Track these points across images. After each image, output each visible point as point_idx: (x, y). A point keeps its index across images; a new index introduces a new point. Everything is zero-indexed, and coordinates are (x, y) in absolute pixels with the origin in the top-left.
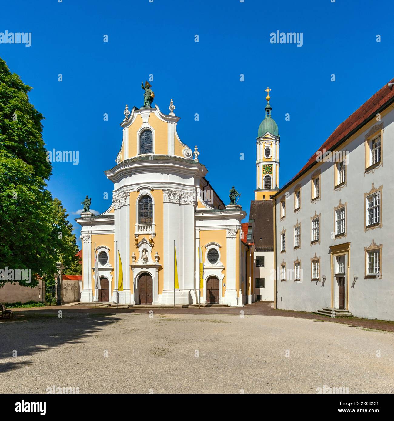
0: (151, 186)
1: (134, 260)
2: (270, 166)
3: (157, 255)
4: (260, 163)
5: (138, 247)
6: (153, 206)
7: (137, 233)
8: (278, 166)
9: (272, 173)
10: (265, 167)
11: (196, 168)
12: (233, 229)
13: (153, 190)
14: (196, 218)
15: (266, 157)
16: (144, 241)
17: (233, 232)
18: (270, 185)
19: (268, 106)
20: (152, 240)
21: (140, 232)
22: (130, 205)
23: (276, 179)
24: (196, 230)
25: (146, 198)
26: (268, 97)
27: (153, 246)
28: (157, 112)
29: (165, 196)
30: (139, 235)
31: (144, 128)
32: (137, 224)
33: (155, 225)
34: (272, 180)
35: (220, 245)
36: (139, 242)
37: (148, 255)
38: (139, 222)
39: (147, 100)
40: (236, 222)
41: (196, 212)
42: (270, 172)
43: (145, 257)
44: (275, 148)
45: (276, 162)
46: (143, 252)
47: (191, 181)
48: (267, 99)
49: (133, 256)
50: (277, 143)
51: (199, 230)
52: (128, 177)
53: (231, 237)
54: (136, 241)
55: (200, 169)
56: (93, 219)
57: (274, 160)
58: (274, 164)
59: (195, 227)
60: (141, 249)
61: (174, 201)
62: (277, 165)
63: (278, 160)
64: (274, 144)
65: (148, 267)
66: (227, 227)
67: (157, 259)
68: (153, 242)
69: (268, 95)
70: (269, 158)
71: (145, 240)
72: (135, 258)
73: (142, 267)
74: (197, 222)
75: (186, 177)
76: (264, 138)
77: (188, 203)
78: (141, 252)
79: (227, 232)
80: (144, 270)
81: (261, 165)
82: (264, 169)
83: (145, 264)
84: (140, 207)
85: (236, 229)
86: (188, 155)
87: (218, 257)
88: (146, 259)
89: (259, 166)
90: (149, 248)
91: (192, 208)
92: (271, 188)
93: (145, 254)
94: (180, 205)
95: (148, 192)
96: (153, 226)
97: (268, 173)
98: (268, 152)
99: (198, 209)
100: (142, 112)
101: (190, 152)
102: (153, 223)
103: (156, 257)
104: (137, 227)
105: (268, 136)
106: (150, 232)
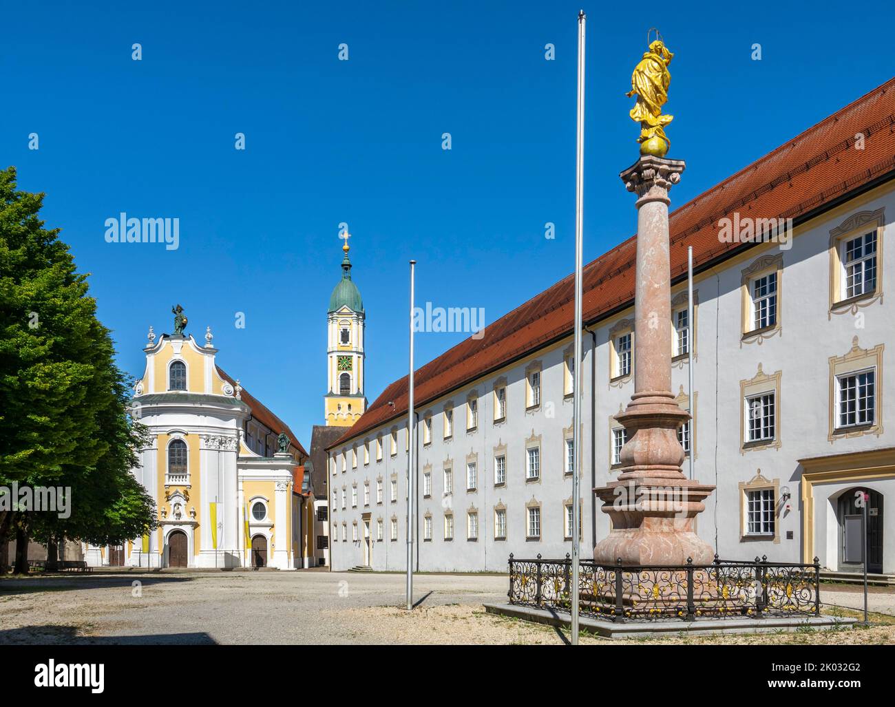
0: (185, 429)
1: (163, 515)
2: (349, 358)
3: (192, 510)
4: (333, 352)
5: (168, 500)
6: (188, 452)
7: (167, 483)
8: (361, 359)
9: (351, 370)
10: (341, 359)
11: (238, 409)
12: (282, 480)
13: (187, 434)
14: (239, 467)
15: (342, 344)
16: (176, 494)
17: (282, 484)
18: (349, 389)
19: (346, 261)
20: (186, 493)
21: (171, 483)
22: (157, 449)
23: (358, 379)
24: (239, 480)
25: (179, 442)
26: (346, 247)
27: (187, 500)
28: (191, 343)
29: (202, 441)
30: (170, 486)
31: (175, 359)
32: (167, 472)
33: (190, 475)
34: (351, 381)
35: (268, 499)
36: (170, 494)
37: (182, 510)
38: (170, 472)
39: (179, 326)
40: (286, 473)
41: (238, 458)
42: (349, 367)
43: (177, 512)
44: (355, 330)
45: (357, 353)
46: (175, 506)
47: (232, 424)
48: (344, 250)
49: (163, 510)
50: (360, 322)
51: (242, 480)
52: (155, 416)
53: (281, 490)
54: (166, 493)
55: (243, 409)
57: (354, 350)
58: (355, 356)
59: (238, 476)
60: (173, 502)
61: (213, 448)
62: (359, 357)
63: (361, 349)
64: (354, 324)
65: (181, 524)
66: (276, 478)
67: (192, 515)
68: (187, 494)
69: (346, 244)
70: (346, 345)
71: (177, 492)
72: (165, 513)
73: (174, 524)
74: (240, 470)
75: (226, 419)
76: (339, 313)
77: (229, 448)
78: (172, 507)
79: (276, 484)
80: (177, 527)
81: (335, 355)
82: (339, 362)
83: (178, 521)
84: (172, 453)
85: (286, 480)
86: (229, 392)
87: (265, 513)
88: (179, 515)
89: (331, 357)
90: (183, 502)
91: (234, 455)
92: (351, 393)
93: (178, 508)
94: (219, 451)
95: (182, 436)
96: (188, 476)
97: (346, 369)
98: (345, 336)
99: (240, 455)
100: (172, 341)
101: (231, 389)
102: (188, 473)
103: (191, 513)
104: (167, 476)
105: (345, 311)
106: (184, 483)
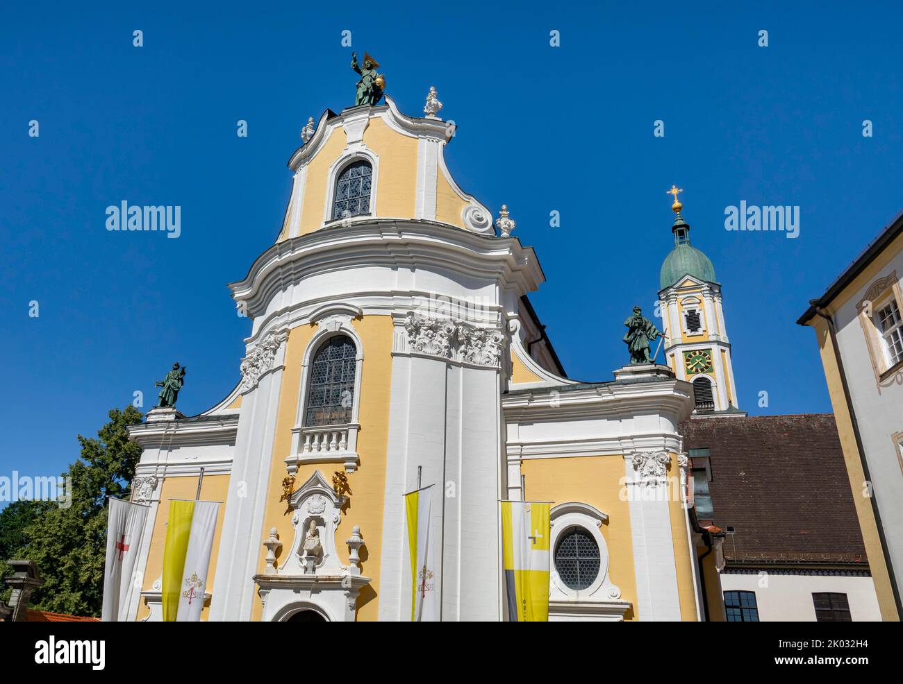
0: (357, 303)
1: (271, 555)
2: (706, 353)
3: (356, 539)
4: (674, 346)
5: (291, 509)
6: (358, 364)
7: (293, 456)
8: (727, 354)
9: (712, 371)
10: (690, 356)
11: (504, 252)
12: (649, 450)
13: (359, 317)
14: (509, 416)
15: (689, 332)
16: (315, 484)
17: (651, 463)
18: (712, 402)
19: (679, 222)
20: (341, 480)
21: (305, 455)
22: (283, 368)
23: (727, 387)
24: (509, 458)
25: (339, 342)
26: (677, 204)
27: (344, 506)
28: (388, 116)
29: (401, 333)
30: (300, 463)
31: (350, 155)
32: (299, 425)
33: (359, 429)
34: (714, 390)
35: (603, 511)
36: (296, 487)
37: (327, 539)
38: (306, 422)
39: (365, 94)
40: (659, 425)
41: (505, 393)
42: (707, 367)
43: (311, 544)
44: (711, 312)
45: (719, 343)
46: (307, 527)
47: (489, 296)
48: (675, 209)
49: (273, 539)
50: (716, 299)
51: (518, 457)
52: (290, 288)
53: (646, 479)
54: (287, 483)
55: (519, 259)
56: (177, 427)
57: (714, 338)
58: (715, 349)
59: (505, 445)
60: (302, 514)
61: (428, 351)
62: (723, 351)
63: (723, 337)
64: (707, 301)
65: (318, 585)
66: (627, 444)
67: (354, 555)
68: (346, 488)
69: (676, 201)
70: (697, 333)
71: (317, 480)
72: (278, 551)
73: (297, 585)
74: (512, 428)
75: (473, 283)
76: (678, 289)
77: (479, 360)
78: (299, 529)
79: (629, 464)
80: (305, 597)
81: (679, 352)
82: (688, 360)
83: (309, 574)
84: (317, 372)
85: (662, 449)
86: (479, 222)
87: (597, 563)
88: (316, 556)
89: (672, 356)
90: (330, 513)
91: (491, 381)
92: (717, 409)
93: (316, 533)
94: (449, 365)
95: (346, 323)
96: (352, 432)
97: (702, 370)
98: (693, 321)
99: (513, 386)
100: (346, 120)
101: (488, 217)
102: (354, 421)
103: (352, 545)
104: (296, 437)
105: (688, 284)
106: (342, 453)
